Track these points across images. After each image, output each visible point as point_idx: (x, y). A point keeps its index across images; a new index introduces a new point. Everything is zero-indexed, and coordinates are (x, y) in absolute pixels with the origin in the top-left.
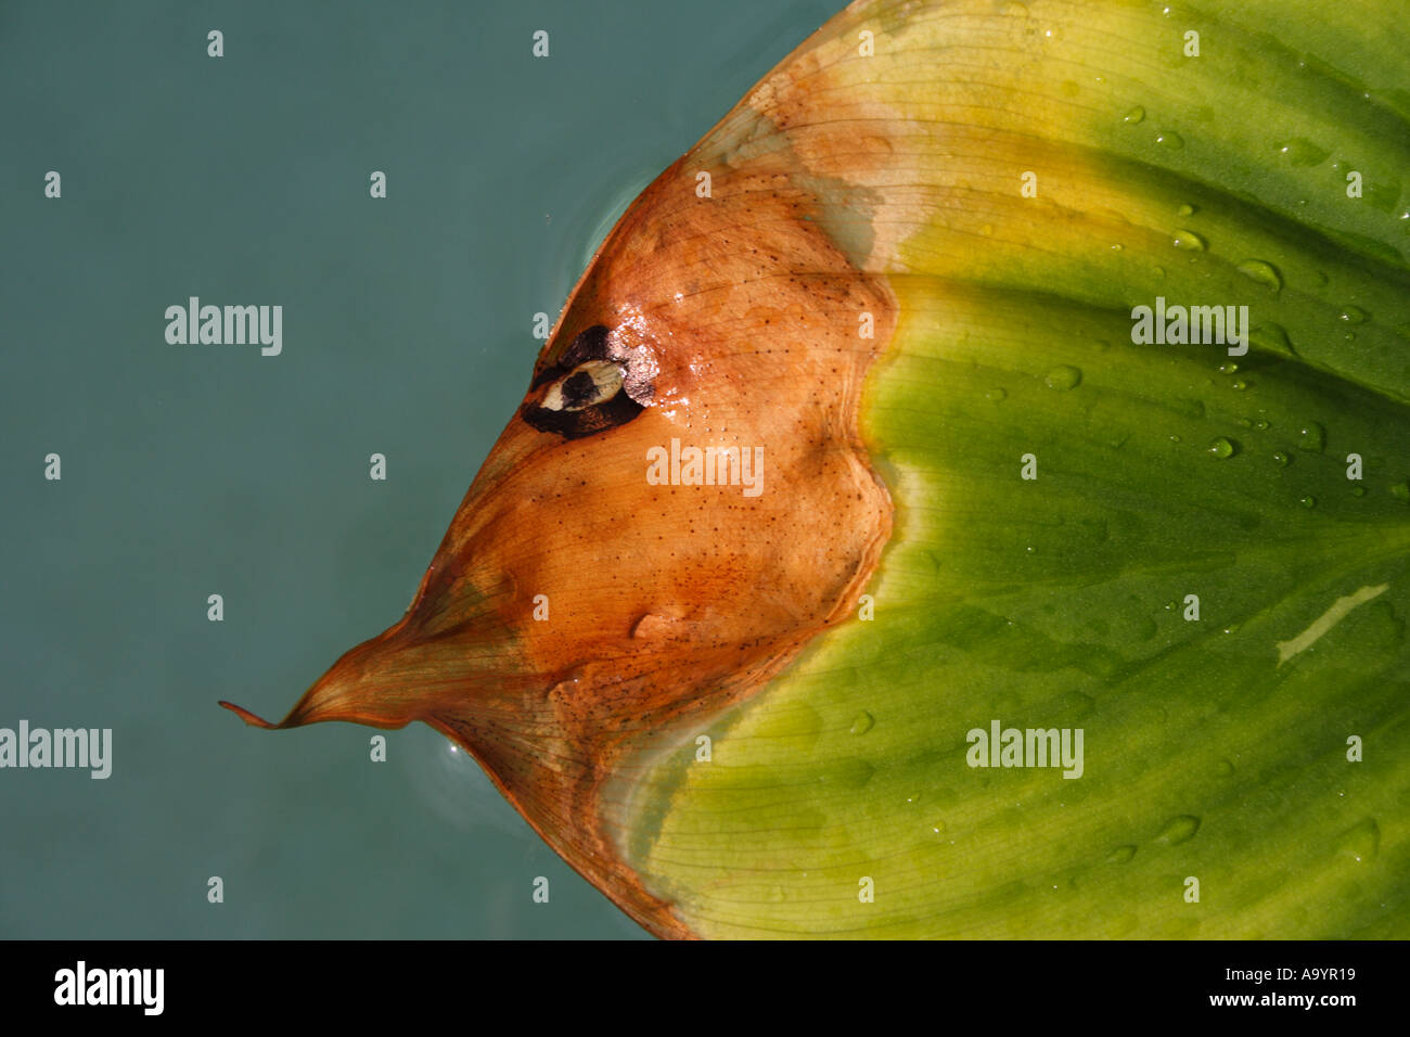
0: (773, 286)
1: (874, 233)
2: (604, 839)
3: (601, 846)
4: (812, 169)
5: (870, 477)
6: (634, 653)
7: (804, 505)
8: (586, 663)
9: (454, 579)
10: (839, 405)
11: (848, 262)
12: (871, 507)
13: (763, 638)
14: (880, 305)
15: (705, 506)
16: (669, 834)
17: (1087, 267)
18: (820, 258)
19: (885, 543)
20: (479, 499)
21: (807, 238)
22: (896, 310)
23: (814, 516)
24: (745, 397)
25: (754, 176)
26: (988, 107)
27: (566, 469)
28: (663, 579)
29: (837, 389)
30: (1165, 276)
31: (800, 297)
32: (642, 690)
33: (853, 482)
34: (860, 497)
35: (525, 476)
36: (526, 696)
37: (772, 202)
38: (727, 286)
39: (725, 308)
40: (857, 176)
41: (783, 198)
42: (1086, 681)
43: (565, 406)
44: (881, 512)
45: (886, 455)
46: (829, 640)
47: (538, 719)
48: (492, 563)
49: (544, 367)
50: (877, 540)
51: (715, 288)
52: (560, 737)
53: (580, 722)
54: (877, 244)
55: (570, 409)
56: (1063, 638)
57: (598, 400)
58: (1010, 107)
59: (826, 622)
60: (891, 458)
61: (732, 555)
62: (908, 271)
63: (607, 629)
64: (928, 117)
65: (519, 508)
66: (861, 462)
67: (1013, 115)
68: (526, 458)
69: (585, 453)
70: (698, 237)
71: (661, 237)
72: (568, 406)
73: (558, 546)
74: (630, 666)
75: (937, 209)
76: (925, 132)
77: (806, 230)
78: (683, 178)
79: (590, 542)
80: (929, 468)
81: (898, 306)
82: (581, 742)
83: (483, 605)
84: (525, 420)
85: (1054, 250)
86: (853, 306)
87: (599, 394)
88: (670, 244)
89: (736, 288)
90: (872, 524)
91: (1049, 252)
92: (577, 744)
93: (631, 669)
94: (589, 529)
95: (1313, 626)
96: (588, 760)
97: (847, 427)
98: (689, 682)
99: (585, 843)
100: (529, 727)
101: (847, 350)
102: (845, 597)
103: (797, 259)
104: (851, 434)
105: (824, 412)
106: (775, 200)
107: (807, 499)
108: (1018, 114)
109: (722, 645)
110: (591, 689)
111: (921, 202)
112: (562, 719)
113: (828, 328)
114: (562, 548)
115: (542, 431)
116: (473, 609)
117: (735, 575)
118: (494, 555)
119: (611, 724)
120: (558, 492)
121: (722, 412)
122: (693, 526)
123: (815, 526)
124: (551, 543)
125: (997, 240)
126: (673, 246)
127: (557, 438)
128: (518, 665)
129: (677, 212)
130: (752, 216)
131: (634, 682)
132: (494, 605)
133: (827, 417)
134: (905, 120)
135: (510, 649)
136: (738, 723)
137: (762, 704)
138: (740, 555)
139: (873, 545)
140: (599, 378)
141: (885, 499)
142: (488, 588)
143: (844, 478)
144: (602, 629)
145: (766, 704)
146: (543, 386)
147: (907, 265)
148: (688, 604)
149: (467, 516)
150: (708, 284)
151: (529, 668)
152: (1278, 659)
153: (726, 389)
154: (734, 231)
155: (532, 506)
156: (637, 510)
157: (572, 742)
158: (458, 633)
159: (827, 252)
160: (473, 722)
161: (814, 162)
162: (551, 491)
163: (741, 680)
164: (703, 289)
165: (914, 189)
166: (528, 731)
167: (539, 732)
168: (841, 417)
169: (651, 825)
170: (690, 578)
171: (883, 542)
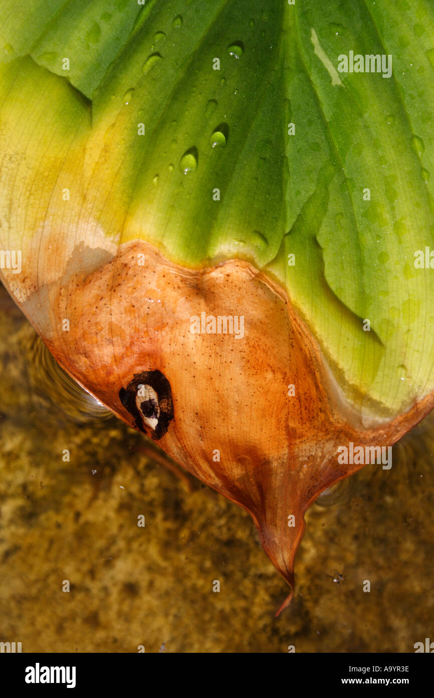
0: (115, 301)
1: (98, 249)
2: (378, 429)
3: (382, 432)
4: (60, 275)
5: (219, 268)
6: (287, 401)
7: (228, 304)
8: (288, 426)
9: (234, 486)
10: (182, 277)
11: (110, 263)
12: (234, 271)
13: (289, 335)
14: (135, 249)
15: (220, 354)
16: (380, 397)
17: (132, 146)
18: (105, 276)
19: (253, 267)
20: (196, 468)
21: (95, 281)
22: (139, 241)
23: (234, 299)
24: (169, 324)
25: (59, 304)
26: (44, 185)
27: (188, 421)
28: (252, 381)
29: (174, 276)
30: (143, 110)
31: (124, 288)
32: (306, 399)
33: (221, 277)
34: (228, 275)
35: (188, 443)
36: (300, 459)
37: (73, 297)
38: (111, 324)
39: (123, 327)
40: (68, 253)
41: (72, 291)
42: (336, 180)
43: (157, 418)
44: (237, 266)
45: (209, 259)
46: (296, 303)
47: (313, 454)
48: (229, 466)
49: (135, 424)
50: (250, 270)
51: (111, 331)
52: (324, 444)
53: (318, 433)
54: (104, 247)
55: (158, 415)
56: (313, 188)
57: (156, 400)
58: (46, 174)
59: (286, 303)
60: (212, 256)
61: (246, 344)
62: (120, 234)
63: (273, 413)
64: (44, 216)
65: (204, 448)
66: (210, 272)
67: (50, 173)
68: (179, 441)
69: (182, 411)
70: (84, 335)
71: (81, 354)
72: (156, 416)
73: (227, 432)
74: (293, 404)
75: (91, 216)
76: (51, 217)
77: (90, 281)
78: (53, 339)
79: (227, 415)
80: (220, 238)
81: (137, 240)
82: (328, 434)
83: (250, 474)
84: (160, 439)
85: (121, 161)
86: (133, 262)
87: (153, 399)
88: (85, 350)
89: (113, 320)
90: (243, 271)
91: (122, 164)
92: (329, 436)
93: (296, 403)
94: (220, 415)
95: (326, 67)
96: (337, 432)
97: (192, 275)
98: (306, 375)
99: (379, 439)
100: (316, 459)
101: (155, 268)
102: (275, 292)
103: (104, 288)
104: (196, 274)
105: (184, 285)
106: (72, 295)
107: (224, 301)
108: (50, 171)
109: (290, 357)
110: (302, 425)
111: (86, 223)
112: (315, 442)
113: (142, 276)
114: (228, 429)
115: (167, 431)
116: (251, 479)
117: (256, 344)
118: (226, 465)
119: (321, 418)
120: (199, 427)
121: (175, 337)
122: (228, 361)
123: (239, 300)
124: (224, 435)
125: (112, 188)
126: (86, 349)
127: (171, 424)
128: (283, 462)
129: (69, 344)
130: (79, 307)
131: (302, 403)
132: (251, 468)
133: (186, 284)
134: (43, 227)
135: (275, 464)
136: (330, 354)
137: (322, 341)
138: (247, 340)
139: (253, 273)
140: (146, 397)
141: (231, 263)
142: (242, 470)
143: (218, 282)
144: (272, 416)
145: (323, 339)
146: (144, 427)
147: (117, 234)
148: (267, 370)
149: (204, 475)
150: (109, 334)
151: (285, 456)
152: (340, 86)
153: (164, 333)
154: (84, 317)
155: (204, 441)
156: (215, 389)
157: (327, 438)
158: (263, 489)
159: (103, 272)
160: (310, 488)
161: (57, 274)
162: (198, 431)
163: (309, 349)
164: (111, 337)
165: (79, 226)
166: (319, 460)
167: (320, 454)
168: (188, 277)
169: (376, 406)
170: (254, 367)
171: (252, 268)
